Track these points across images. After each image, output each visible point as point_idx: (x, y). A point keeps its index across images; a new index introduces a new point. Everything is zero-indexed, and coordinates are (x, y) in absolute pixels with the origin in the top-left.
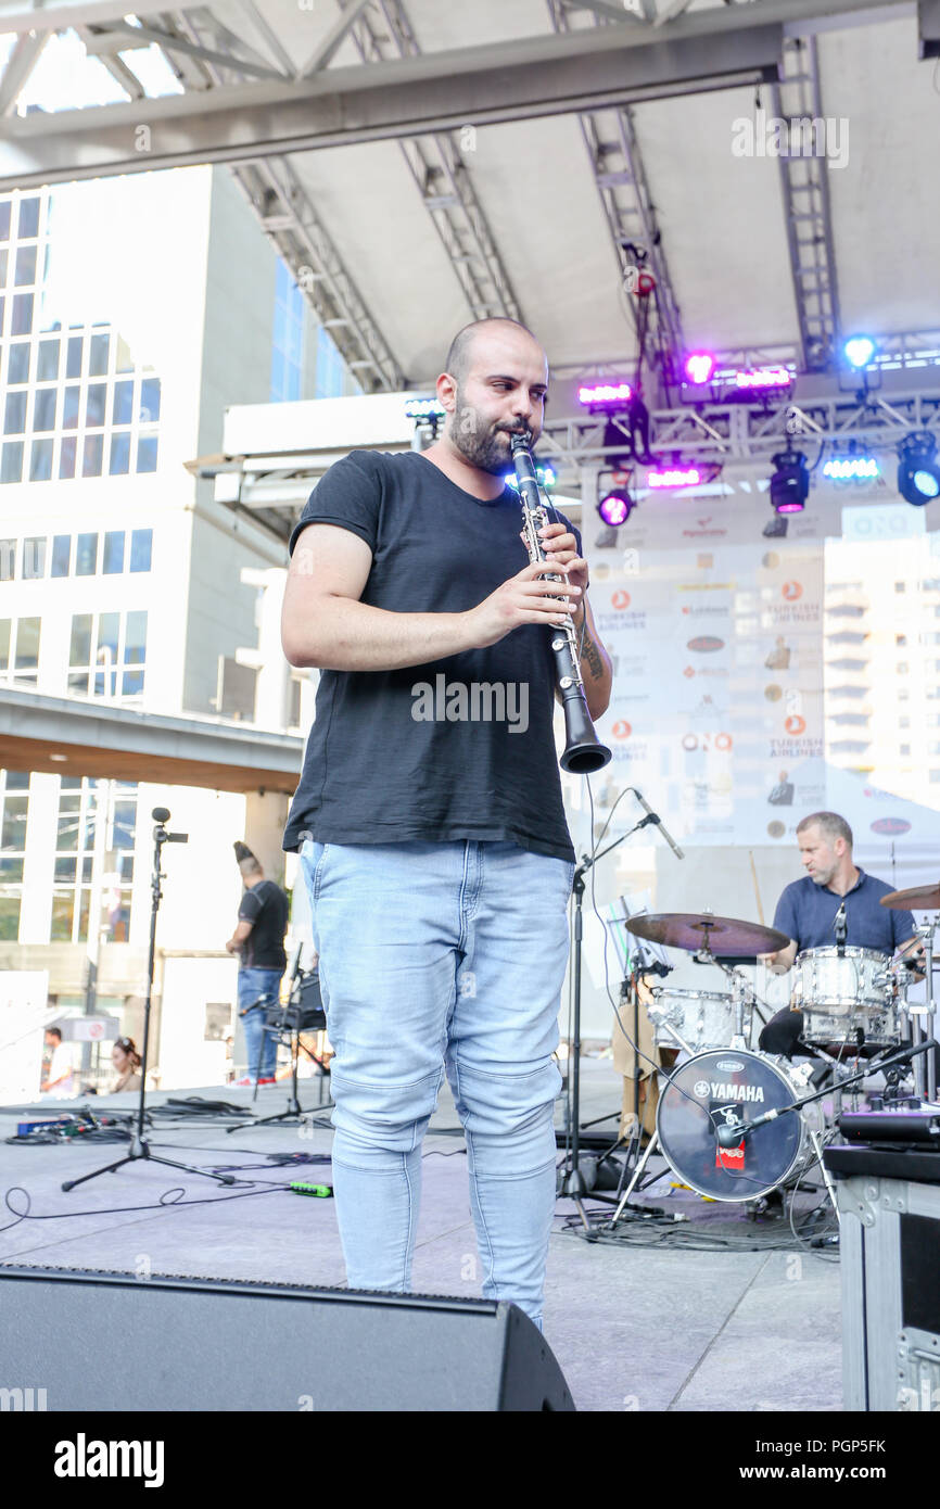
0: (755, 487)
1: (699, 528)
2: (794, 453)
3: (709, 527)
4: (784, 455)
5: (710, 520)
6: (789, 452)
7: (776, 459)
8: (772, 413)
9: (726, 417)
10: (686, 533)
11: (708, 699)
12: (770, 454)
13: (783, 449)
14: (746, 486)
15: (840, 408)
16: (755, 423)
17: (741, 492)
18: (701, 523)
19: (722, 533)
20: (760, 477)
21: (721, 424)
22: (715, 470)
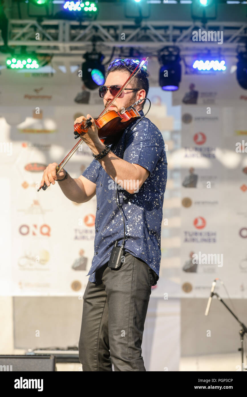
0: (68, 70)
1: (34, 94)
2: (96, 54)
3: (41, 93)
4: (91, 54)
5: (41, 89)
6: (94, 52)
7: (86, 56)
8: (85, 27)
9: (56, 27)
10: (26, 96)
11: (36, 203)
12: (83, 52)
13: (90, 50)
14: (63, 69)
15: (125, 27)
16: (73, 32)
17: (60, 72)
18: (36, 91)
19: (50, 98)
20: (73, 64)
21: (53, 31)
22: (48, 59)
